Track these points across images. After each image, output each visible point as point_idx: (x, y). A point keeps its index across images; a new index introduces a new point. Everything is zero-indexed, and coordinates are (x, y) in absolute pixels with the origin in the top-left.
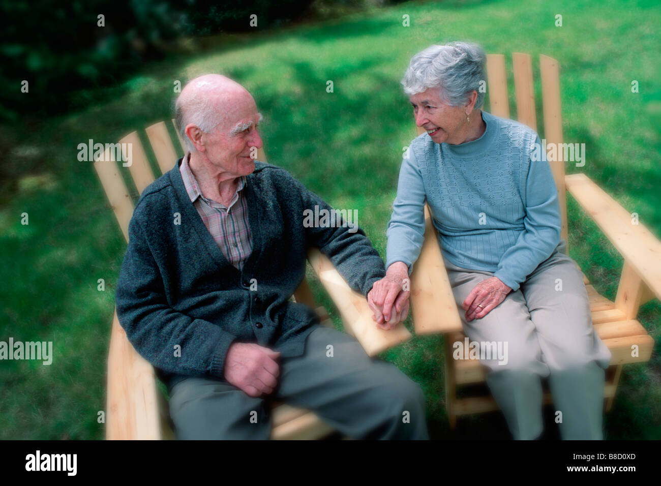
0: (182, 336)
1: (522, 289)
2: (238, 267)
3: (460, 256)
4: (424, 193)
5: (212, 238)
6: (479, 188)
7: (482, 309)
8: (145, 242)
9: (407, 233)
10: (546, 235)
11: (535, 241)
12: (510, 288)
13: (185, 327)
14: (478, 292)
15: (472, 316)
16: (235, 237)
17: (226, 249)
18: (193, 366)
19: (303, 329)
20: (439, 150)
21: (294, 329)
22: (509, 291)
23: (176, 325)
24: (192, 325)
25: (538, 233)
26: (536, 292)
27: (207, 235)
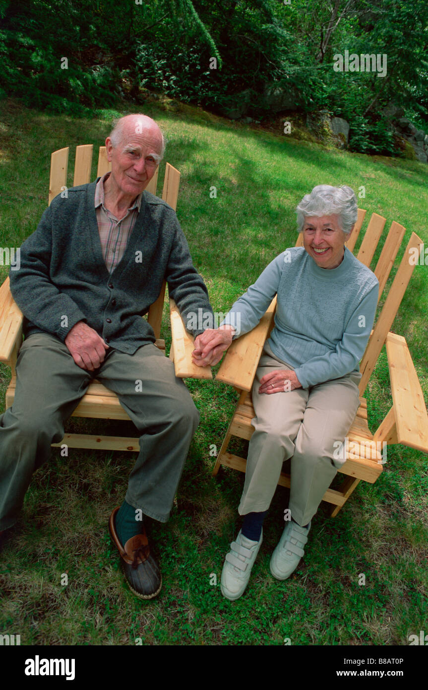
0: (47, 301)
1: (310, 389)
2: (109, 270)
3: (280, 347)
4: (276, 290)
5: (99, 239)
6: (318, 303)
7: (273, 388)
8: (50, 223)
9: (247, 311)
10: (345, 358)
11: (336, 360)
12: (300, 384)
13: (51, 295)
14: (276, 374)
15: (263, 390)
16: (116, 245)
17: (105, 251)
18: (46, 325)
19: (141, 339)
20: (303, 264)
21: (134, 336)
22: (299, 386)
23: (45, 291)
24: (57, 296)
25: (341, 355)
26: (318, 395)
27: (97, 235)
